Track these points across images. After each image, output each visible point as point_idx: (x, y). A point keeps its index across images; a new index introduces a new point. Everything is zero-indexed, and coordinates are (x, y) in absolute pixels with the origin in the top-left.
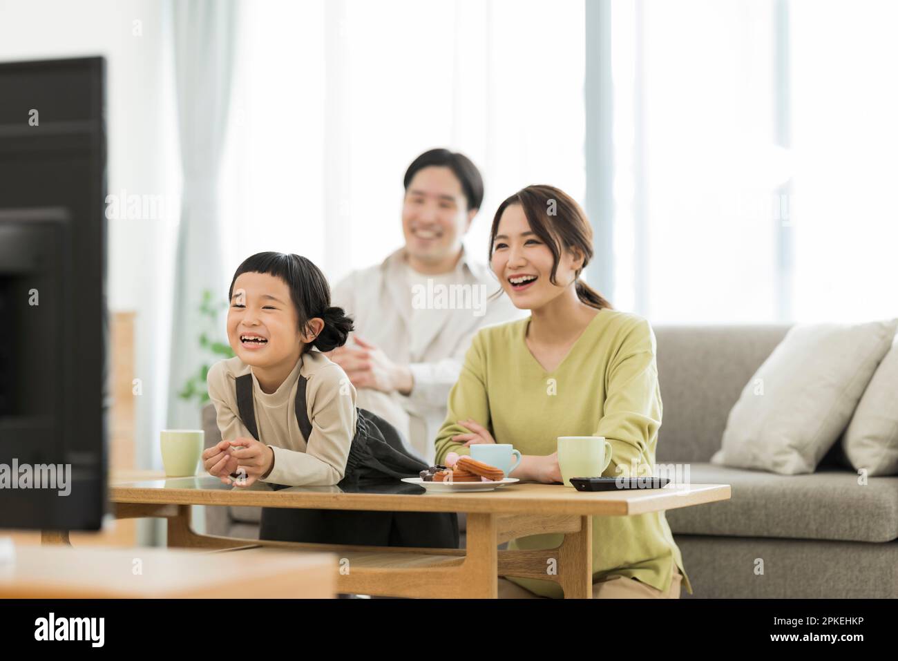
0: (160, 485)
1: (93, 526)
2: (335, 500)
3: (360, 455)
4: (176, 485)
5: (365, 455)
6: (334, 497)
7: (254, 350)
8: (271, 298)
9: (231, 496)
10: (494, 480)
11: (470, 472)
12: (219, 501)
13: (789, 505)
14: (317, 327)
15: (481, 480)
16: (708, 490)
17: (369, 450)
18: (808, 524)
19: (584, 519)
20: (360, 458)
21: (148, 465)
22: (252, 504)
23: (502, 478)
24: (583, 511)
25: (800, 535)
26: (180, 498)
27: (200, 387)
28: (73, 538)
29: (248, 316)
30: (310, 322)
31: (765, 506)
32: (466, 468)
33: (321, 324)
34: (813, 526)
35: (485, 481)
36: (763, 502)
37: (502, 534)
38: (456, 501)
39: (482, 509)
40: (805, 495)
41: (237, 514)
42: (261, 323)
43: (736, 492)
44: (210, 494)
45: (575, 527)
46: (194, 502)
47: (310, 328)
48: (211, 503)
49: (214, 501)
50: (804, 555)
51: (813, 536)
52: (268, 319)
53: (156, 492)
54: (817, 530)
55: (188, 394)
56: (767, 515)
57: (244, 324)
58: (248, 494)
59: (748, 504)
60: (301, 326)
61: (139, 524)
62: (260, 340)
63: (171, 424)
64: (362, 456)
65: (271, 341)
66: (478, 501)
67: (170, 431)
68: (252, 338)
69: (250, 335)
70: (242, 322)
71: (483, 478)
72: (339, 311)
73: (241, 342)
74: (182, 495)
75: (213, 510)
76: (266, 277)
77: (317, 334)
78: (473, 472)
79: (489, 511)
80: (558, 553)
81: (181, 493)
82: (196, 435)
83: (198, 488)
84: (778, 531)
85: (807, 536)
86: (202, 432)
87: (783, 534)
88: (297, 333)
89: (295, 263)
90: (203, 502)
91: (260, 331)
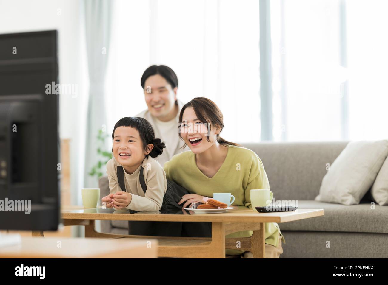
0: (81, 211)
1: (54, 229)
2: (156, 217)
3: (168, 199)
4: (89, 211)
5: (171, 200)
6: (156, 216)
7: (125, 159)
8: (132, 137)
9: (112, 216)
10: (223, 208)
11: (213, 205)
12: (107, 218)
13: (349, 218)
14: (150, 147)
15: (218, 208)
16: (314, 212)
17: (172, 197)
18: (356, 226)
19: (261, 224)
20: (169, 201)
21: (76, 204)
22: (121, 219)
23: (227, 207)
24: (261, 221)
25: (353, 231)
27: (98, 170)
28: (45, 234)
29: (123, 145)
30: (148, 146)
31: (339, 219)
32: (211, 203)
33: (152, 146)
34: (359, 227)
35: (219, 209)
36: (338, 217)
37: (227, 231)
38: (207, 217)
39: (218, 220)
40: (355, 214)
41: (114, 224)
42: (128, 148)
43: (326, 213)
44: (103, 215)
45: (258, 228)
46: (96, 219)
47: (148, 148)
48: (104, 219)
49: (104, 218)
50: (355, 239)
51: (359, 231)
52: (131, 146)
53: (80, 214)
54: (361, 228)
55: (92, 174)
56: (339, 222)
58: (119, 215)
59: (331, 217)
60: (144, 147)
61: (73, 228)
62: (128, 155)
63: (86, 186)
64: (170, 200)
65: (132, 155)
66: (216, 217)
67: (85, 189)
68: (124, 154)
69: (124, 153)
70: (120, 148)
72: (159, 140)
73: (119, 156)
74: (91, 216)
75: (104, 222)
76: (129, 128)
77: (151, 150)
78: (214, 205)
79: (221, 221)
80: (251, 239)
81: (91, 215)
82: (96, 191)
83: (98, 213)
84: (344, 229)
85: (356, 231)
86: (99, 189)
87: (346, 230)
88: (143, 151)
89: (140, 122)
90: (100, 219)
91: (128, 151)
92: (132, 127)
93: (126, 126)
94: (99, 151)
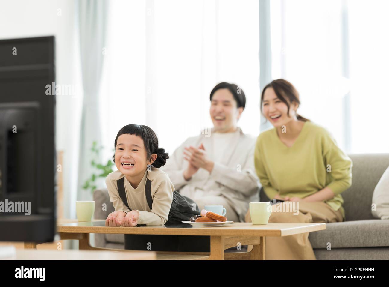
0: (74, 225)
2: (153, 230)
4: (83, 225)
5: (176, 212)
6: (152, 229)
7: (128, 169)
8: (136, 146)
9: (107, 229)
10: (222, 222)
11: (211, 218)
12: (102, 232)
13: (350, 232)
14: (154, 157)
15: (216, 221)
16: (316, 226)
17: (178, 209)
18: (359, 240)
19: (261, 238)
21: (68, 216)
22: (117, 232)
23: (225, 221)
24: (261, 234)
25: (356, 246)
26: (85, 230)
27: (91, 184)
28: (38, 246)
29: (126, 154)
30: (152, 156)
31: (340, 234)
32: (210, 216)
33: (156, 156)
34: (361, 241)
35: (218, 222)
36: (339, 232)
37: (226, 245)
38: (206, 230)
39: (217, 234)
40: (357, 227)
41: (108, 239)
42: (131, 157)
44: (98, 228)
45: (257, 242)
46: (91, 232)
47: (152, 158)
48: (99, 232)
49: (100, 231)
50: (358, 255)
51: (362, 246)
52: (134, 155)
53: (74, 228)
54: (363, 243)
55: (86, 187)
56: (341, 238)
57: (123, 158)
58: (114, 228)
59: (333, 233)
60: (148, 158)
61: (66, 242)
62: (131, 164)
63: (79, 198)
64: (175, 213)
65: (136, 165)
66: (215, 231)
67: (78, 201)
68: (127, 164)
69: (126, 162)
70: (123, 156)
71: (217, 221)
72: (163, 150)
73: (121, 165)
74: (86, 229)
75: (98, 235)
76: (133, 136)
77: (154, 160)
78: (213, 218)
79: (220, 235)
80: (250, 254)
81: (86, 228)
82: (92, 203)
83: (92, 226)
84: (346, 245)
85: (359, 246)
86: (94, 202)
87: (349, 246)
88: (146, 161)
89: (145, 130)
90: (95, 232)
91: (131, 161)
92: (137, 135)
93: (130, 134)
94: (93, 163)
